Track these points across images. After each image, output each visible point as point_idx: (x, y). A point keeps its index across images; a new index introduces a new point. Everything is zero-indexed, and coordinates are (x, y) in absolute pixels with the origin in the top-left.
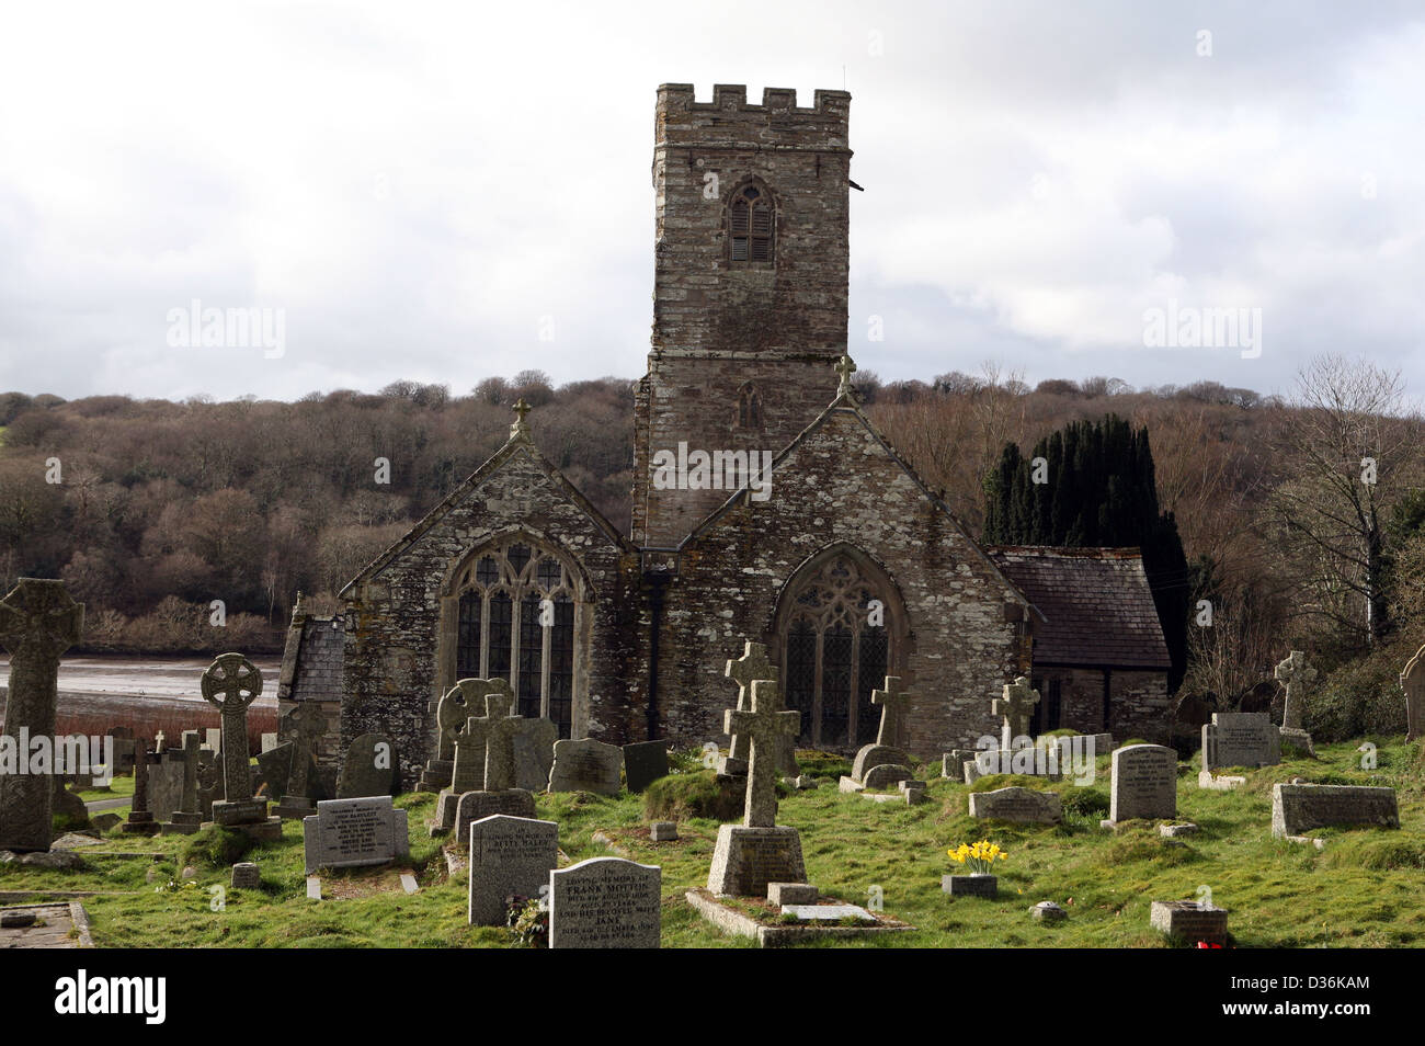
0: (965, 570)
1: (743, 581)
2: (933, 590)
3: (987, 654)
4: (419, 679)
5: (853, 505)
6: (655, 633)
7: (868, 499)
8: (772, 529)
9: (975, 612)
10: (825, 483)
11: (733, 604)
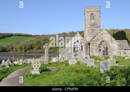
0: (114, 42)
1: (96, 43)
2: (112, 43)
3: (116, 48)
4: (71, 52)
5: (105, 37)
6: (89, 48)
7: (106, 36)
8: (98, 39)
9: (115, 45)
10: (102, 35)
11: (95, 45)
